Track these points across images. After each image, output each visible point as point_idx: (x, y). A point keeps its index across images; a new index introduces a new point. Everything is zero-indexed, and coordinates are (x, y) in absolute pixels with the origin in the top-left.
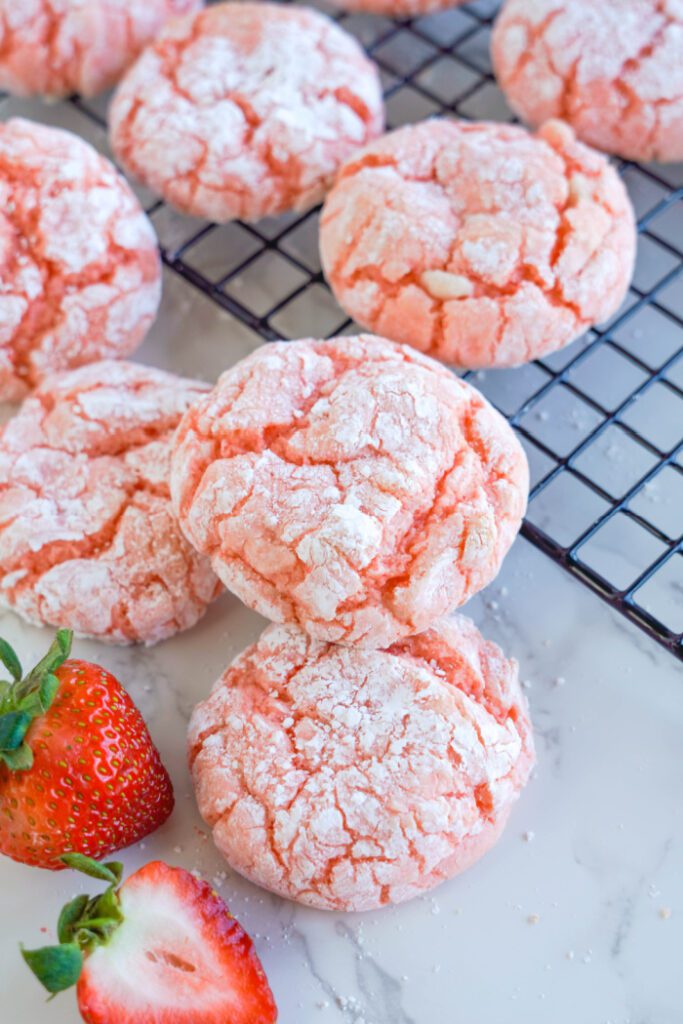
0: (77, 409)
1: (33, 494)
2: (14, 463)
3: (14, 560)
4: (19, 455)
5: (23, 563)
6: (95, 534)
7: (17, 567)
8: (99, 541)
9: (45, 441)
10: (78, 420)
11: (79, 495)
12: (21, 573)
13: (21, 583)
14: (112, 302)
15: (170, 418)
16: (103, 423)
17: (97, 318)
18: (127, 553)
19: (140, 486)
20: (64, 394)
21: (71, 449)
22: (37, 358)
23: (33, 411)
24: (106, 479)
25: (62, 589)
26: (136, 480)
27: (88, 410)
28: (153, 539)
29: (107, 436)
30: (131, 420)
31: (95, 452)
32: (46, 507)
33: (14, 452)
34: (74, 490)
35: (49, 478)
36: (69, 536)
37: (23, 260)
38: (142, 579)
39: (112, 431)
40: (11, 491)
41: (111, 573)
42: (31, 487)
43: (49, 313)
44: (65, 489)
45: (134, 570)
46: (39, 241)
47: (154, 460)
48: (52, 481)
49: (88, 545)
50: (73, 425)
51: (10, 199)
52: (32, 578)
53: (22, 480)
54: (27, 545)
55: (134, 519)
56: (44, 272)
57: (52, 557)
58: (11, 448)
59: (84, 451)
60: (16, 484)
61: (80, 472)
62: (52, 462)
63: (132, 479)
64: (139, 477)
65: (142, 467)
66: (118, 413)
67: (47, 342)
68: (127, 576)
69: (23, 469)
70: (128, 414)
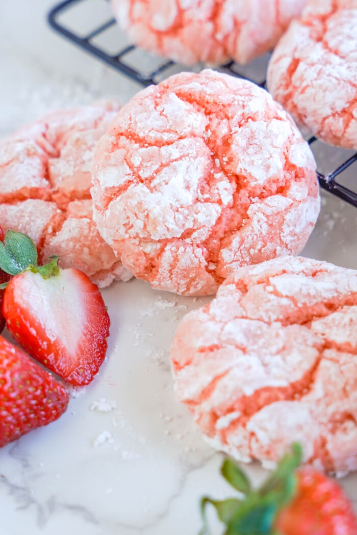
0: (270, 289)
1: (240, 352)
2: (222, 329)
3: (229, 404)
4: (226, 323)
5: (237, 406)
6: (297, 382)
7: (231, 410)
8: (299, 387)
9: (244, 314)
10: (272, 297)
11: (278, 352)
12: (235, 415)
13: (234, 423)
14: (287, 210)
15: (346, 296)
16: (293, 299)
17: (276, 223)
18: (326, 395)
19: (327, 346)
20: (255, 279)
21: (266, 320)
22: (226, 255)
23: (231, 293)
24: (300, 340)
25: (271, 426)
26: (323, 342)
27: (280, 289)
28: (346, 384)
29: (296, 309)
30: (314, 297)
31: (287, 321)
32: (252, 360)
33: (221, 322)
34: (274, 349)
35: (251, 341)
36: (276, 383)
37: (218, 176)
38: (338, 417)
39: (300, 305)
40: (221, 350)
41: (311, 412)
42: (237, 347)
43: (238, 218)
44: (266, 348)
45: (331, 409)
46: (231, 160)
47: (337, 326)
48: (255, 343)
49: (290, 391)
50: (269, 301)
51: (207, 127)
52: (244, 419)
53: (230, 342)
54: (241, 390)
55: (328, 369)
56: (234, 185)
57: (261, 401)
58: (218, 319)
59: (277, 320)
60: (224, 345)
61: (277, 335)
62: (253, 328)
63: (320, 341)
64: (325, 340)
65: (327, 331)
66: (304, 291)
67: (235, 241)
68: (325, 414)
69: (230, 333)
70: (313, 292)
